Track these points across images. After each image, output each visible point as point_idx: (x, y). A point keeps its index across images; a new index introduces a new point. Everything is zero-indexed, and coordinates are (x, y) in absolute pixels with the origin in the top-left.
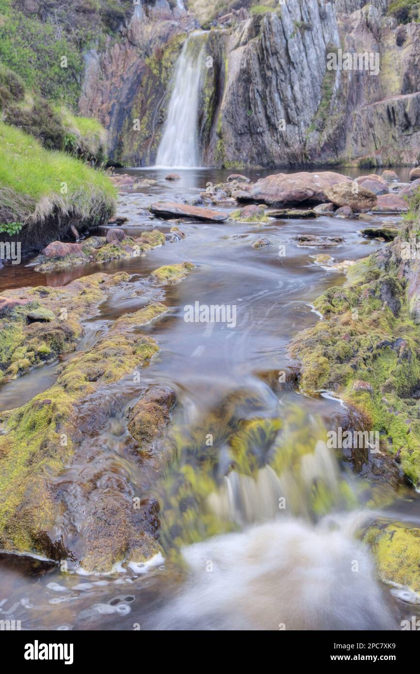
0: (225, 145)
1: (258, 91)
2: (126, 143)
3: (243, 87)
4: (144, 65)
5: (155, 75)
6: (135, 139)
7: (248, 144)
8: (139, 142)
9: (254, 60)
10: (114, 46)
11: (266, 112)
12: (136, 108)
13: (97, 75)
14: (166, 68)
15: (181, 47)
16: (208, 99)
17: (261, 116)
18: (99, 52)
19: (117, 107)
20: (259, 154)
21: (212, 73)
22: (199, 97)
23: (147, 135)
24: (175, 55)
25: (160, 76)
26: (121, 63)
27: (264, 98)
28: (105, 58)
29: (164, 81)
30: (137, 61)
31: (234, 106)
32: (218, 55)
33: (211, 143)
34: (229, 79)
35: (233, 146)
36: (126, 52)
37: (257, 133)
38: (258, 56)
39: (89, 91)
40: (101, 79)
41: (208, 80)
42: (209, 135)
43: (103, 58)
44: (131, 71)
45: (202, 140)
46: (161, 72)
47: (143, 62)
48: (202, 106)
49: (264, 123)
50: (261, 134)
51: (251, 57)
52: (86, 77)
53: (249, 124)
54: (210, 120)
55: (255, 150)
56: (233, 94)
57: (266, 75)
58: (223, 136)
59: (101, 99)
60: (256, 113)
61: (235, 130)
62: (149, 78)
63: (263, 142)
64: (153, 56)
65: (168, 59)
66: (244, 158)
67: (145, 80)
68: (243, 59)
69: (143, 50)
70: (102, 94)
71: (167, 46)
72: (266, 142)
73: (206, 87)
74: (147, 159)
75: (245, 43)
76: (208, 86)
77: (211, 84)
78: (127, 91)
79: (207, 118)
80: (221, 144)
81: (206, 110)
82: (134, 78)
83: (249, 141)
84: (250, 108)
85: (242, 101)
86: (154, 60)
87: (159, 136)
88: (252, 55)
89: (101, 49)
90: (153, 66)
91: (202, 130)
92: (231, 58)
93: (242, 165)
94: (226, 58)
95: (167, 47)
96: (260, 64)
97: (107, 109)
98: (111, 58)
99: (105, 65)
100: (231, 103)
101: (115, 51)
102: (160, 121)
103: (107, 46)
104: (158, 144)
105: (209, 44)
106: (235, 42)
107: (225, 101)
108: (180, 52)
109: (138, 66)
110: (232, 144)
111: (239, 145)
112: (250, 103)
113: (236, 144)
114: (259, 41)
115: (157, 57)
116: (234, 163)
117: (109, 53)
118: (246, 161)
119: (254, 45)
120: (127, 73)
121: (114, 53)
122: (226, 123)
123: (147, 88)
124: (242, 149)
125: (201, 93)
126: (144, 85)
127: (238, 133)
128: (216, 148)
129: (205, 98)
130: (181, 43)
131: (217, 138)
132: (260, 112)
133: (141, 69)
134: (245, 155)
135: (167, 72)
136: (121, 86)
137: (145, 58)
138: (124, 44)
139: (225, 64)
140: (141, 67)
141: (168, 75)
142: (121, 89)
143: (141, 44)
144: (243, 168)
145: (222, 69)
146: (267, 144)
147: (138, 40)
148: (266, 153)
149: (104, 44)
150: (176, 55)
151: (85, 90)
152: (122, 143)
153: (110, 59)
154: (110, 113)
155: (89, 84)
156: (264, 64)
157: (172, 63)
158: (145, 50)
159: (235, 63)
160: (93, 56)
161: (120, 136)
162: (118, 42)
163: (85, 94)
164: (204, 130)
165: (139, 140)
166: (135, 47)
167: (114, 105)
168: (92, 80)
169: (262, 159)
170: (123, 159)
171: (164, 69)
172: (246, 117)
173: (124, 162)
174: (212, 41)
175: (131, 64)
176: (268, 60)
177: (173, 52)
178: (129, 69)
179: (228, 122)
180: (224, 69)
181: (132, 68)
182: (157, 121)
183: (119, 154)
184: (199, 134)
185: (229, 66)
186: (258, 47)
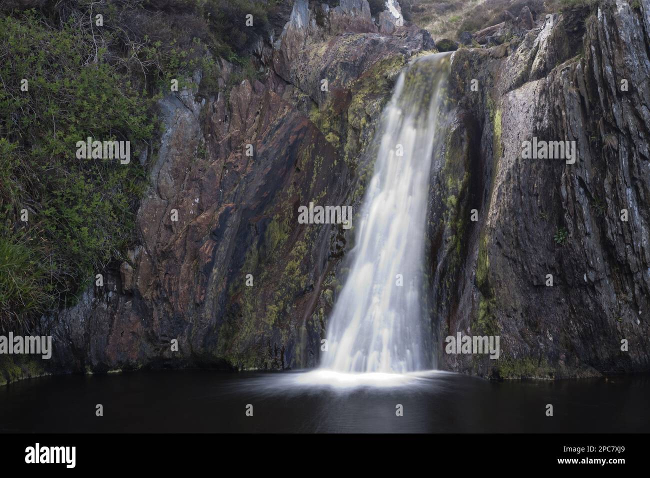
0: (497, 314)
1: (582, 183)
2: (250, 307)
3: (544, 172)
4: (305, 123)
5: (330, 144)
6: (272, 296)
7: (558, 310)
8: (281, 303)
9: (572, 108)
10: (238, 83)
11: (603, 233)
12: (280, 221)
13: (192, 146)
14: (356, 130)
15: (391, 84)
16: (452, 199)
17: (592, 242)
18: (203, 96)
19: (234, 218)
20: (586, 337)
21: (462, 140)
22: (431, 193)
23: (303, 285)
24: (376, 104)
25: (342, 148)
26: (253, 121)
27: (596, 198)
28: (214, 110)
29: (350, 157)
30: (289, 114)
31: (520, 219)
32: (476, 101)
33: (461, 306)
34: (507, 154)
35: (518, 315)
36: (268, 96)
37: (583, 285)
38: (582, 98)
39: (168, 182)
40: (202, 156)
41: (452, 157)
42: (455, 287)
43: (210, 110)
44: (275, 135)
45: (439, 299)
46: (343, 140)
47: (305, 117)
48: (440, 216)
49: (598, 261)
50: (591, 287)
51: (563, 101)
52: (163, 152)
53: (560, 262)
54: (458, 249)
55: (576, 328)
56: (518, 190)
57: (601, 143)
58: (493, 290)
59: (197, 201)
60: (577, 236)
61: (524, 276)
62: (314, 153)
63: (598, 306)
64: (327, 104)
65: (359, 110)
66: (551, 349)
67: (305, 155)
68: (539, 108)
69: (306, 92)
70: (202, 190)
71: (360, 83)
72: (605, 306)
73: (447, 172)
74: (299, 349)
75: (540, 74)
76: (452, 169)
77: (461, 165)
78: (261, 182)
79: (452, 243)
80: (488, 310)
81: (448, 225)
82: (279, 152)
83: (560, 304)
84: (562, 223)
85: (540, 207)
86: (330, 113)
87: (332, 288)
88: (567, 98)
89: (206, 91)
90: (326, 125)
91: (438, 274)
92: (508, 107)
93: (547, 369)
94: (494, 107)
95: (359, 86)
96: (586, 118)
97: (208, 226)
98: (230, 109)
99: (212, 124)
100: (513, 211)
101: (240, 95)
102: (336, 251)
103: (221, 83)
104: (329, 309)
105: (454, 78)
106: (518, 71)
107: (498, 205)
108: (388, 97)
109: (292, 126)
110: (515, 310)
111: (533, 314)
112: (561, 212)
113: (527, 310)
114: (583, 65)
115: (335, 106)
116: (523, 363)
117: (226, 98)
118: (554, 359)
119: (571, 74)
120: (265, 142)
121: (238, 99)
122: (499, 258)
123: (310, 174)
124: (542, 325)
125: (436, 186)
126: (302, 169)
127: (531, 284)
128: (475, 320)
129: (445, 197)
130: (391, 74)
131: (477, 295)
132: (587, 234)
133: (298, 133)
134: (551, 339)
135: (358, 138)
136: (249, 170)
137: (309, 108)
138: (264, 81)
139: (492, 119)
140: (296, 129)
141: (360, 146)
142: (248, 177)
143: (302, 81)
144: (548, 378)
145: (486, 131)
146: (607, 312)
147: (295, 71)
148: (605, 334)
149: (215, 79)
150: (380, 100)
151: (158, 181)
152: (239, 307)
153: (226, 113)
154: (217, 235)
155: (168, 166)
156: (596, 117)
157: (369, 119)
158: (311, 92)
159: (521, 117)
160: (186, 106)
161: (235, 289)
162: (248, 77)
163: (158, 191)
164: (443, 275)
165: (280, 298)
166: (288, 87)
167: (227, 214)
168: (178, 159)
169: (594, 350)
170: (238, 350)
171: (350, 132)
172: (553, 246)
173: (240, 356)
174: (462, 72)
175: (277, 123)
176: (609, 110)
177: (372, 96)
178: (270, 134)
179: (505, 255)
180: (492, 129)
181: (278, 131)
182: (329, 251)
183: (228, 336)
184: (431, 281)
185: (503, 124)
186: (580, 78)
